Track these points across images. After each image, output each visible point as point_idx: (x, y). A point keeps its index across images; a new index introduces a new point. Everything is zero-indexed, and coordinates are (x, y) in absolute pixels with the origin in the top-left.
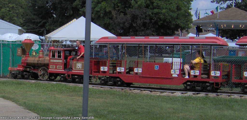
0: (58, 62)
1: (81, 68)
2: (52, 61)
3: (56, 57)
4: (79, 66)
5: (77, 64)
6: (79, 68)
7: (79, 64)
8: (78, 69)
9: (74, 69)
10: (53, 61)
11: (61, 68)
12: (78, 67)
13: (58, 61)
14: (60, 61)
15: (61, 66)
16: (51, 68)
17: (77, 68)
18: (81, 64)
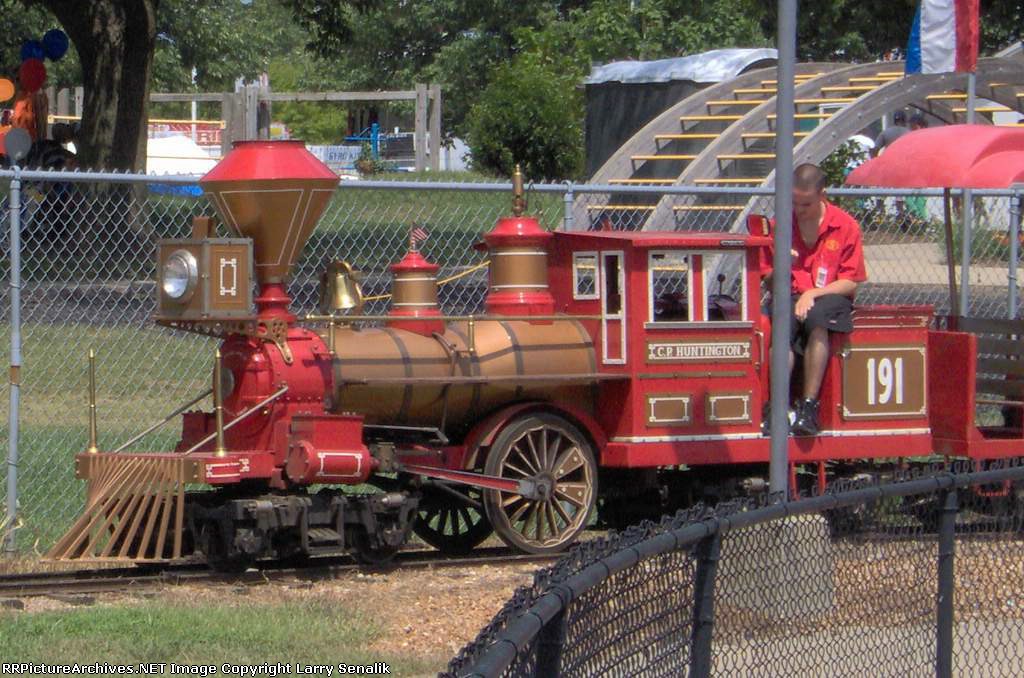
0: (715, 364)
1: (899, 400)
2: (660, 351)
3: (698, 314)
4: (886, 381)
5: (871, 363)
6: (884, 398)
7: (885, 362)
8: (878, 406)
9: (847, 413)
10: (669, 356)
11: (746, 416)
12: (880, 389)
13: (712, 350)
14: (735, 350)
15: (745, 399)
16: (652, 419)
17: (871, 401)
18: (899, 362)
